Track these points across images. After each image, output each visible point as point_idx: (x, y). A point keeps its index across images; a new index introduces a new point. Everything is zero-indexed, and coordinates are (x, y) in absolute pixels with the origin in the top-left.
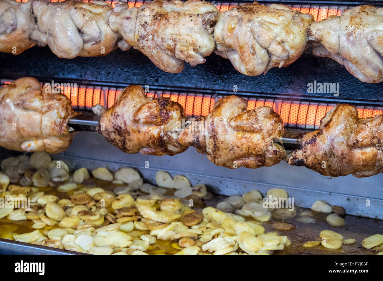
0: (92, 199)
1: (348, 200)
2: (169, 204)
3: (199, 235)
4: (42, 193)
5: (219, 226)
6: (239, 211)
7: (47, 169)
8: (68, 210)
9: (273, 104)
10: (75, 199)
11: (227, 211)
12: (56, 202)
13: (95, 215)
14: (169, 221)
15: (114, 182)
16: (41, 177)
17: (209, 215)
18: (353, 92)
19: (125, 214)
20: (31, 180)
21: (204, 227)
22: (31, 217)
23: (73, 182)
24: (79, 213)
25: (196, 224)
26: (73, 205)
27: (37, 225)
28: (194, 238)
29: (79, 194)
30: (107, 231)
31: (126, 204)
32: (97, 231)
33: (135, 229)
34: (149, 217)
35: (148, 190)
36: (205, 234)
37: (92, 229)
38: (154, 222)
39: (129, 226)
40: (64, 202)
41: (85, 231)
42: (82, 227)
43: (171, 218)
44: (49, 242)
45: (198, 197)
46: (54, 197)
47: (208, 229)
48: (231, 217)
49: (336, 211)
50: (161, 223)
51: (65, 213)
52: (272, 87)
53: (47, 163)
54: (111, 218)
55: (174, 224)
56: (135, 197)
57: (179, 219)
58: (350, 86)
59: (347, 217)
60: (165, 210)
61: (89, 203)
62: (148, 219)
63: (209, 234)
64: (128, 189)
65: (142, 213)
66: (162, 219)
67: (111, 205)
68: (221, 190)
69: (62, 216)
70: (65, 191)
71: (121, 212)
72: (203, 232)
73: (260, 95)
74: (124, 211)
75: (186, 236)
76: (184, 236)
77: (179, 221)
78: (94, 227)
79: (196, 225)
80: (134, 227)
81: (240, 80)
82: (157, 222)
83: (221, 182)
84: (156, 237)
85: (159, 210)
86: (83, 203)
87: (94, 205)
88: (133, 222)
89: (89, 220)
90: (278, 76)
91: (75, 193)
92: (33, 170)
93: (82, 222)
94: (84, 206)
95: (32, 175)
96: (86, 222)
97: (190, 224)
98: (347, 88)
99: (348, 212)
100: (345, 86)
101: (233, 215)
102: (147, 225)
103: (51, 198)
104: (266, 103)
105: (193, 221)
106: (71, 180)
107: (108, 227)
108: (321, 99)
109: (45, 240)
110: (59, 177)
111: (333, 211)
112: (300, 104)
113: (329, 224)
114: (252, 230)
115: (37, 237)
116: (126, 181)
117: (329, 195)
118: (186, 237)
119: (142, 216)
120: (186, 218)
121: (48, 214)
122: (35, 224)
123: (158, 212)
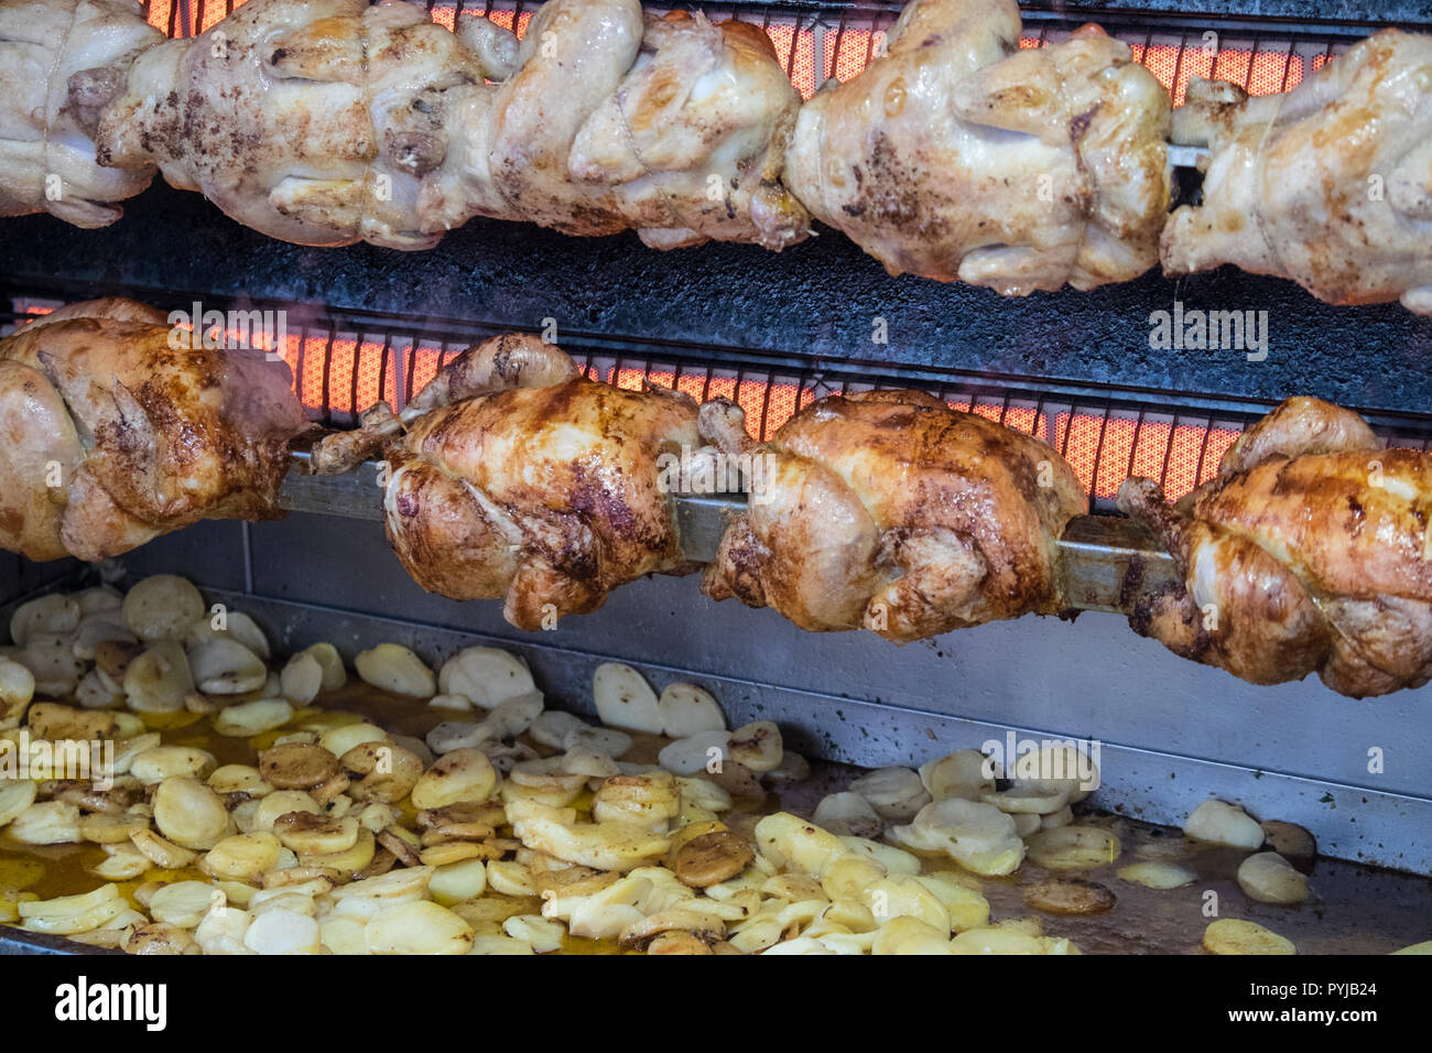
0: (338, 766)
1: (1327, 799)
2: (629, 798)
3: (728, 923)
4: (155, 739)
5: (814, 887)
6: (900, 833)
7: (184, 645)
8: (242, 809)
9: (1036, 420)
10: (274, 766)
11: (854, 829)
12: (203, 776)
13: (339, 831)
14: (624, 865)
15: (436, 702)
16: (158, 674)
17: (780, 845)
18: (1342, 381)
19: (456, 830)
20: (121, 685)
21: (752, 892)
22: (95, 830)
23: (279, 697)
24: (280, 820)
25: (722, 878)
26: (262, 789)
27: (117, 864)
28: (709, 935)
29: (293, 745)
30: (377, 896)
31: (468, 791)
32: (337, 894)
33: (489, 892)
34: (546, 847)
35: (559, 736)
36: (753, 918)
37: (319, 886)
38: (563, 866)
39: (466, 881)
40: (234, 775)
41: (289, 894)
42: (285, 879)
43: (630, 854)
44: (145, 934)
45: (750, 770)
46: (195, 754)
47: (770, 901)
48: (863, 855)
49: (1278, 844)
50: (592, 869)
51: (230, 818)
52: (1031, 353)
53: (186, 620)
54: (401, 847)
55: (638, 874)
56: (508, 762)
57: (663, 859)
58: (1334, 355)
59: (1322, 868)
60: (613, 821)
61: (325, 782)
62: (542, 853)
63: (769, 920)
64: (482, 732)
65: (520, 830)
66: (596, 855)
67: (410, 794)
68: (842, 747)
69: (215, 830)
70: (243, 733)
71: (441, 822)
72: (745, 911)
73: (989, 383)
74: (453, 821)
75: (677, 926)
76: (670, 925)
77: (661, 864)
78: (328, 879)
79: (723, 882)
80: (488, 883)
81: (911, 323)
82: (577, 865)
83: (839, 713)
84: (565, 924)
85: (588, 817)
86: (304, 781)
87: (346, 793)
88: (485, 862)
89: (315, 851)
90: (1057, 309)
91: (282, 740)
92: (130, 648)
93: (287, 859)
94: (304, 796)
95: (123, 668)
96: (302, 859)
97: (701, 880)
98: (1323, 364)
99: (1325, 849)
100: (1313, 356)
101: (873, 845)
102: (538, 878)
103: (185, 760)
104: (1008, 415)
105: (714, 868)
106: (274, 689)
107: (382, 883)
108: (1223, 406)
109: (133, 926)
110: (229, 675)
111: (1268, 841)
112: (1140, 421)
113: (1248, 891)
114: (939, 908)
115: (105, 913)
116: (482, 701)
117: (1252, 778)
118: (679, 930)
119: (518, 840)
120: (689, 855)
121: (162, 824)
122: (110, 860)
123: (582, 826)
